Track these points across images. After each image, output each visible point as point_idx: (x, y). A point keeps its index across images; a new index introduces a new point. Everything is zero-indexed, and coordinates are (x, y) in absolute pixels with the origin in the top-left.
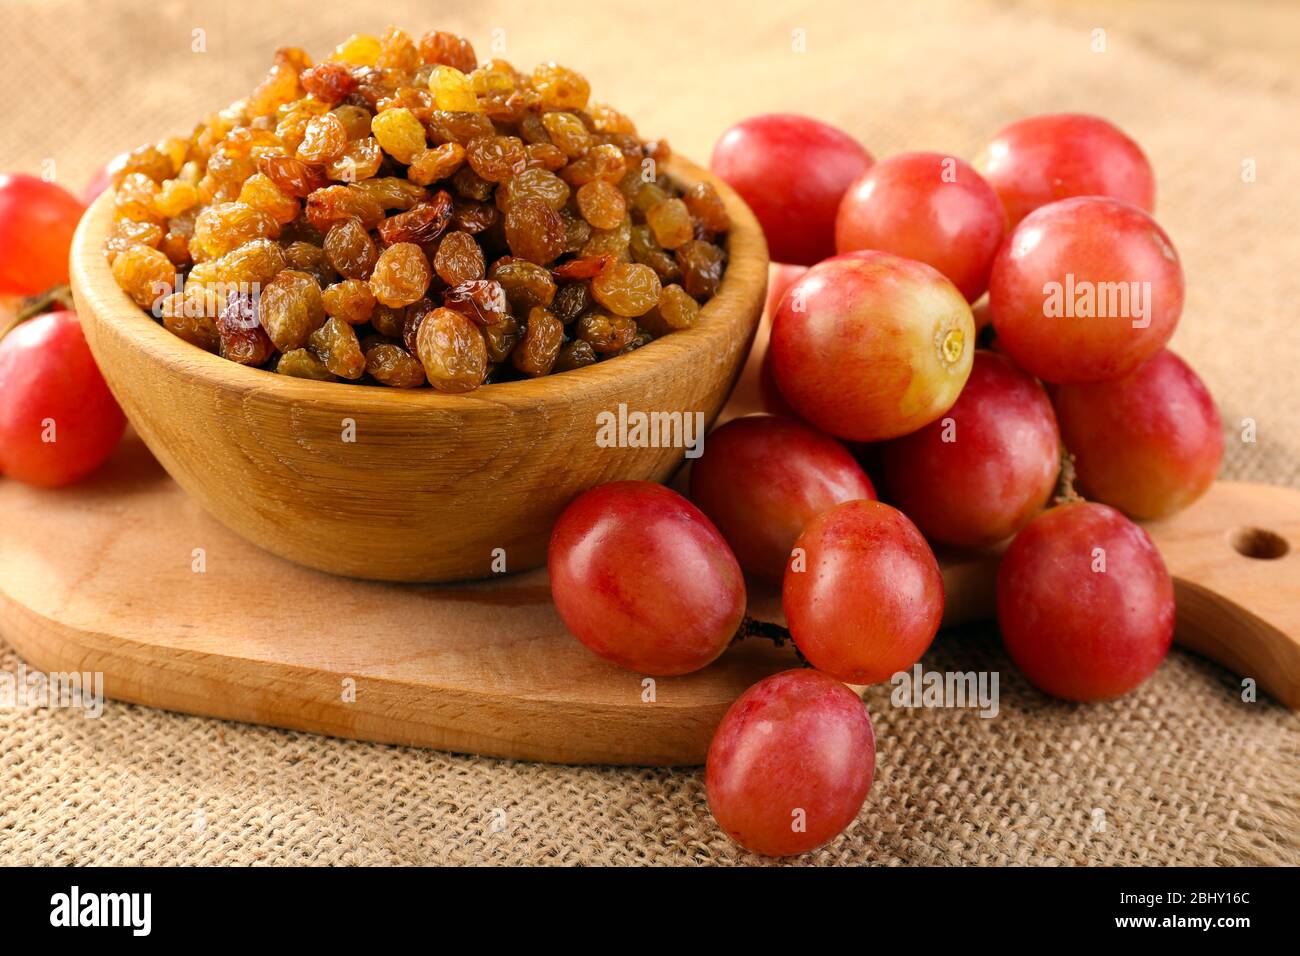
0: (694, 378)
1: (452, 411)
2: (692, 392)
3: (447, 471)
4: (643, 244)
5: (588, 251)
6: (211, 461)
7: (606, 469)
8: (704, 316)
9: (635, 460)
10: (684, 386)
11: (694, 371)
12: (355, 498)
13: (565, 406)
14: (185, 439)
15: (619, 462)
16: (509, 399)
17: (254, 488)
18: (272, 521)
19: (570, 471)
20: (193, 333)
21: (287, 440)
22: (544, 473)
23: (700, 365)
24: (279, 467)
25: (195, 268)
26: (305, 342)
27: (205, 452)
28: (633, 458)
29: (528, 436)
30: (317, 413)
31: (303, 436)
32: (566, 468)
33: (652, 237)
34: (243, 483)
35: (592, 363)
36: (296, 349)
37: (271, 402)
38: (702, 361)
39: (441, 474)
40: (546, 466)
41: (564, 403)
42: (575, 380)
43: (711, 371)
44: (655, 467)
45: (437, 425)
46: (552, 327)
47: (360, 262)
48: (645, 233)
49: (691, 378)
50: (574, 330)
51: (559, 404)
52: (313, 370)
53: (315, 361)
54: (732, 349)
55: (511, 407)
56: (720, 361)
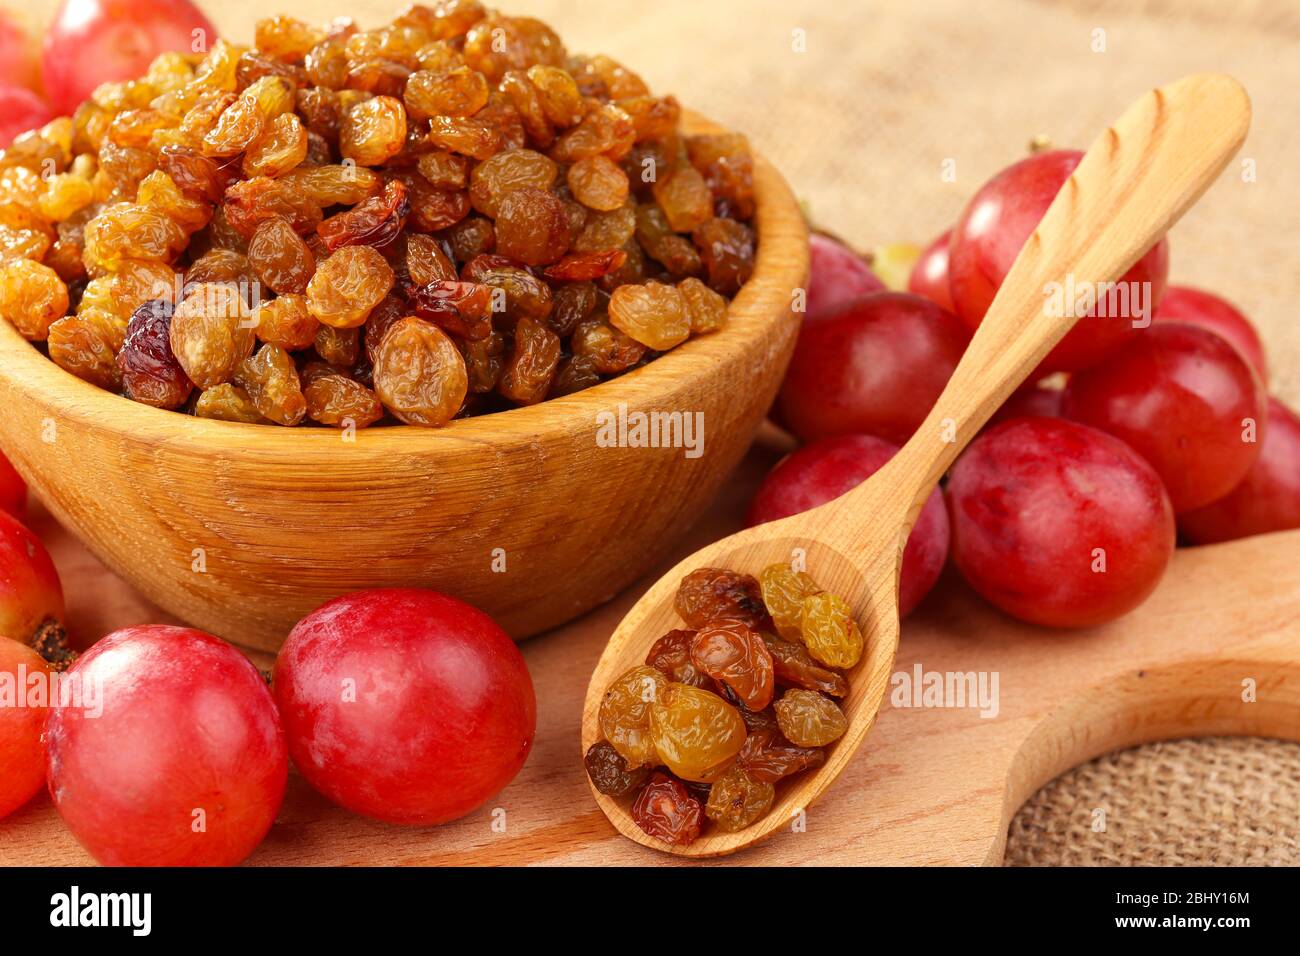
0: (726, 395)
1: (423, 456)
2: (724, 412)
3: (420, 530)
4: (652, 226)
5: (583, 242)
6: (121, 529)
7: (620, 515)
8: (734, 315)
9: (656, 501)
10: (714, 405)
11: (726, 386)
12: (304, 569)
13: (564, 442)
14: (88, 502)
15: (637, 505)
16: (495, 437)
17: (177, 560)
18: (204, 598)
19: (576, 521)
20: (91, 370)
21: (211, 501)
22: (542, 526)
23: (732, 378)
24: (206, 534)
25: (90, 285)
26: (232, 377)
27: (113, 519)
28: (653, 498)
29: (519, 482)
30: (249, 466)
31: (233, 495)
32: (571, 518)
33: (663, 217)
34: (163, 554)
35: (595, 383)
36: (218, 384)
37: (190, 454)
38: (736, 373)
39: (413, 534)
40: (544, 517)
41: (563, 438)
42: (575, 408)
43: (746, 383)
44: (681, 507)
45: (404, 474)
46: (545, 341)
47: (294, 275)
48: (653, 213)
49: (722, 394)
50: (569, 342)
51: (557, 439)
52: (240, 411)
53: (243, 399)
54: (771, 355)
55: (499, 447)
56: (757, 370)
